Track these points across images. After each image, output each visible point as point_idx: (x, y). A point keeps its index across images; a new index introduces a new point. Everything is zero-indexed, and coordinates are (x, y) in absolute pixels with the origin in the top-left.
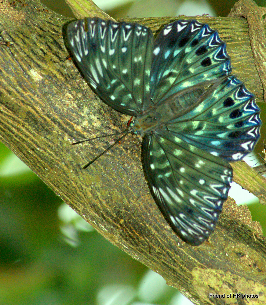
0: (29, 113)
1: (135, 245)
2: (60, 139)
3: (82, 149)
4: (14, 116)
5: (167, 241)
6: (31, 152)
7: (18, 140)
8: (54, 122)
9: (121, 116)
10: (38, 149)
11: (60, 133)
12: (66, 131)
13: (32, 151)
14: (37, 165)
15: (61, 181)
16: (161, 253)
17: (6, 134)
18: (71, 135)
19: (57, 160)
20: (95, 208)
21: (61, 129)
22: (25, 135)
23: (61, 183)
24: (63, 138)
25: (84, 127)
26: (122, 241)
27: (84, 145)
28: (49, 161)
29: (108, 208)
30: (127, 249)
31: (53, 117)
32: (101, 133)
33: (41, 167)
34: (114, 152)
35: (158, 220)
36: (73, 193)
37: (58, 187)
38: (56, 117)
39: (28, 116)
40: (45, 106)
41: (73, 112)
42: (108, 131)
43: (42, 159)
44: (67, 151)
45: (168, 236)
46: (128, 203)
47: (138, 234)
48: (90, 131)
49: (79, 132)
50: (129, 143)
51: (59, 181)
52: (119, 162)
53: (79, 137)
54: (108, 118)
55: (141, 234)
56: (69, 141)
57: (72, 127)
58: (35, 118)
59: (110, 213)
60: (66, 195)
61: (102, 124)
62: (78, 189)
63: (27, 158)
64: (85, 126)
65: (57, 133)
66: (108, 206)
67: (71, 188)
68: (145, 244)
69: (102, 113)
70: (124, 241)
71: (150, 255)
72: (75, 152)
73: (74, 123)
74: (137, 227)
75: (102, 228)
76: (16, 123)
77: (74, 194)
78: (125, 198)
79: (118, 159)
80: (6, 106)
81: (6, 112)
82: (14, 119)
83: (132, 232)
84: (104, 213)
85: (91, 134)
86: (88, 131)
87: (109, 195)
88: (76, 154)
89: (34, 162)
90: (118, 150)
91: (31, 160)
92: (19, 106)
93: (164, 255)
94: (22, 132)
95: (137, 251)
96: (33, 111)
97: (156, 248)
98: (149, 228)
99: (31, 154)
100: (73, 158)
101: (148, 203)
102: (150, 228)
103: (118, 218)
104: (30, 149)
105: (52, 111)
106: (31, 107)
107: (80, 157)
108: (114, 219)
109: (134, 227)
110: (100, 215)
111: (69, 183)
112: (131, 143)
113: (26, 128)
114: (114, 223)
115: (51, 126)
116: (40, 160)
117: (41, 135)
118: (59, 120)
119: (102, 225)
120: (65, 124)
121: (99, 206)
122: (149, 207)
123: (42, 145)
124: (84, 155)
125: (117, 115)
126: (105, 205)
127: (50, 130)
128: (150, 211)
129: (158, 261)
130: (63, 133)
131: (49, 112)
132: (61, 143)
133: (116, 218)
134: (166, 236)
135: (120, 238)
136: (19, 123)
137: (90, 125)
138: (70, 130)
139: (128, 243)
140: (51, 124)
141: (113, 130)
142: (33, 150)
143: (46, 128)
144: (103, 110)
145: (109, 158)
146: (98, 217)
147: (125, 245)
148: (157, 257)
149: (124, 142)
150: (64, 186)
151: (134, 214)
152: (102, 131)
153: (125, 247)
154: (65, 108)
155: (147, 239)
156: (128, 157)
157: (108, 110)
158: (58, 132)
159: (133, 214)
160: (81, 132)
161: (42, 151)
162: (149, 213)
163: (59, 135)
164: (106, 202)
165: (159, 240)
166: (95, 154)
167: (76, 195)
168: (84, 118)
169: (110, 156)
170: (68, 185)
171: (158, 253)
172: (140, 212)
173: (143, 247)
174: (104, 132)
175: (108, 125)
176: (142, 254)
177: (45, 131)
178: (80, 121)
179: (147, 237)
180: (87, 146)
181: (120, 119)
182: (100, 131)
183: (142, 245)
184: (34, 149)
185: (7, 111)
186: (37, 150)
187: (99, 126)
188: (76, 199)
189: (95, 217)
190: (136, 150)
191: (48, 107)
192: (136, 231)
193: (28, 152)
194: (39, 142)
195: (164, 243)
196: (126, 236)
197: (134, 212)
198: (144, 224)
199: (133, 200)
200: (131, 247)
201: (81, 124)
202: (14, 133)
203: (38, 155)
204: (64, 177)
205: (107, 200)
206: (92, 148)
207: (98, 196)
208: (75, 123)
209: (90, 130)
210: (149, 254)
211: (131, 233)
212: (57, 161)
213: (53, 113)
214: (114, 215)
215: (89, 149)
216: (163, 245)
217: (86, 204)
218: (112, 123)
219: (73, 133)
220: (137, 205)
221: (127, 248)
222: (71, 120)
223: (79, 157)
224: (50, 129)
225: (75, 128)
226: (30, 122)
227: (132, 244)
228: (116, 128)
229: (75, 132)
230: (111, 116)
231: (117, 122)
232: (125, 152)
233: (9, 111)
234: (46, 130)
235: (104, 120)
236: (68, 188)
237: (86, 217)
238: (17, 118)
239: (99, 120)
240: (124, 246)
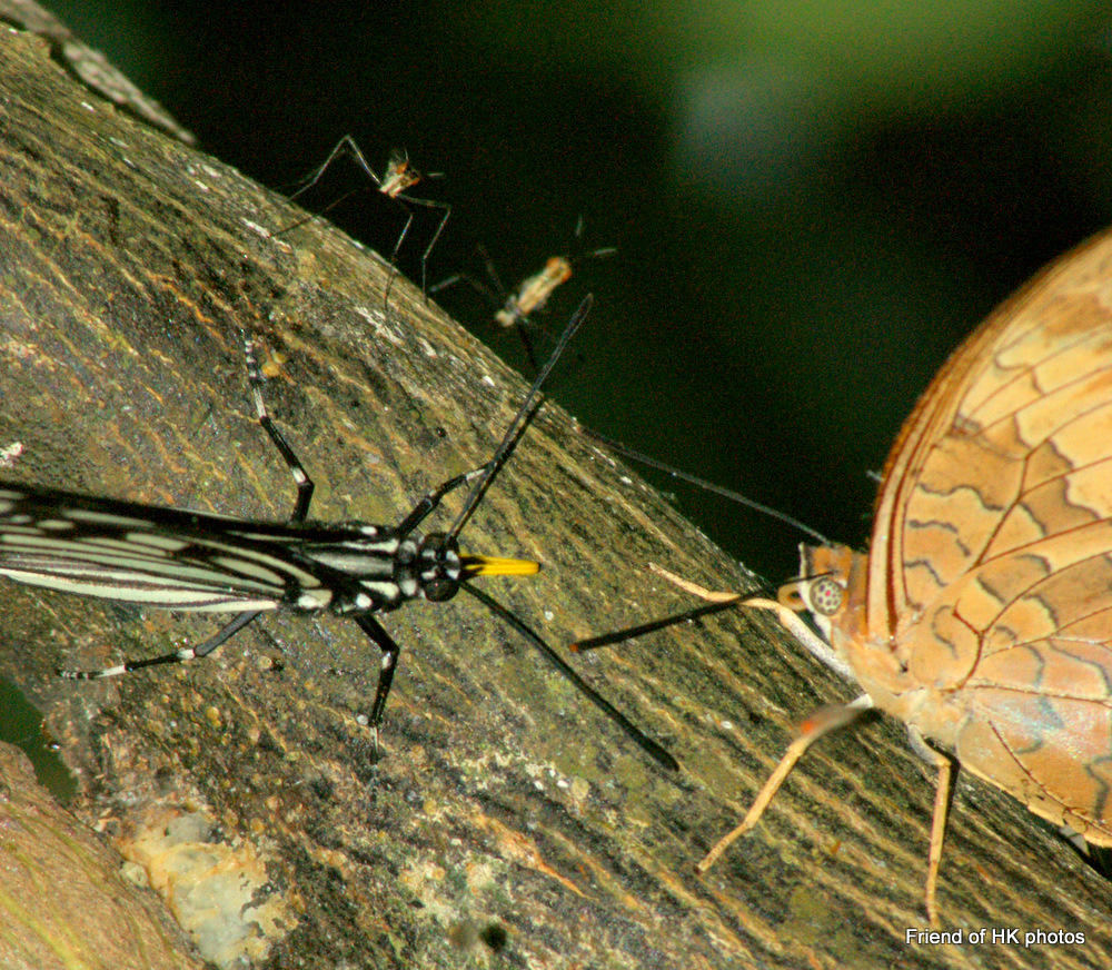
0: (776, 919)
1: (200, 240)
2: (610, 784)
3: (496, 740)
4: (854, 894)
5: (17, 276)
6: (766, 706)
7: (836, 766)
8: (643, 874)
9: (306, 919)
10: (728, 725)
11: (611, 816)
12: (577, 829)
13: (764, 712)
14: (739, 637)
15: (607, 559)
16: (49, 212)
17: (905, 794)
18: (555, 807)
19: (627, 673)
20: (420, 428)
21: (606, 839)
22: (794, 794)
23: (607, 551)
24: (595, 790)
25: (489, 857)
26: (274, 260)
27: (484, 761)
28: (668, 664)
29: (347, 430)
30: (250, 216)
31: (645, 899)
32: (398, 829)
33: (718, 631)
34: (330, 728)
35: (74, 381)
36: (539, 500)
37: (625, 527)
38: (631, 902)
39: (778, 901)
40: (693, 957)
41: (542, 930)
42: (364, 841)
43: (710, 670)
44: (573, 722)
45: (18, 302)
46: (243, 465)
47: (181, 304)
48: (452, 834)
49: (509, 825)
50: (257, 780)
51: (614, 557)
52: (304, 677)
53: (509, 798)
54: (366, 906)
55: (164, 304)
56: (562, 775)
57: (550, 853)
58: (742, 888)
59: (340, 405)
60: (583, 487)
61: (397, 875)
62: (515, 521)
63: (795, 674)
64: (484, 861)
65: (629, 819)
66: (349, 441)
67: (549, 528)
68: (140, 253)
69: (398, 934)
70: (264, 262)
71: (114, 194)
72: (531, 721)
73: (541, 876)
74: (189, 342)
75: (388, 324)
76: (846, 859)
77: (538, 493)
78: (258, 487)
79: (304, 695)
80: (897, 946)
81: (896, 912)
82: (857, 877)
83: (214, 311)
84: (374, 400)
85: (452, 821)
86: (464, 833)
87: (348, 498)
88: (523, 710)
89: (751, 652)
90: (311, 738)
91: (768, 662)
92: (828, 950)
93: (34, 198)
94: (815, 814)
95: (188, 212)
96: (752, 926)
97: (79, 234)
98: (121, 338)
99: (770, 698)
100: (543, 688)
101: (133, 469)
102: (118, 341)
103: (291, 382)
104: (771, 722)
105: (651, 934)
106: (762, 950)
107: (502, 693)
108: (317, 373)
109: (205, 337)
110: (393, 391)
111: (561, 552)
112: (248, 782)
113: (792, 835)
114: (318, 357)
115: (660, 853)
116: (721, 664)
117: (712, 800)
118: (615, 886)
119: (385, 340)
120: (587, 868)
121: (399, 441)
122: (129, 448)
123: (707, 746)
124: (484, 705)
125: (323, 925)
126: (364, 445)
127: (666, 831)
128: (122, 430)
129: (68, 166)
130: (596, 815)
131: (672, 927)
132: (604, 764)
133: (306, 381)
134: (27, 300)
135: (285, 273)
136: (831, 862)
137: (457, 867)
138: (558, 837)
139: (241, 249)
140: (659, 862)
141: (338, 845)
142: (756, 719)
143: (683, 839)
144: (393, 950)
145: (355, 694)
146: (403, 380)
147: (261, 239)
148: (73, 186)
149: (279, 782)
150: (592, 533)
151: (205, 408)
152: (394, 840)
153: (258, 228)
154: (586, 953)
155: (130, 279)
156: (258, 704)
157: (371, 950)
158: (622, 824)
159: (212, 408)
160: (503, 829)
161: (709, 718)
162: (124, 418)
163: (616, 807)
164: (360, 462)
165: (63, 279)
166: (429, 715)
167: (523, 491)
168: (490, 905)
169: (345, 707)
170: (566, 542)
171: (67, 210)
172: (174, 420)
173: (151, 238)
174: (384, 835)
175: (365, 872)
176: (158, 196)
177: (688, 821)
178: (508, 885)
179: (131, 289)
180: (469, 753)
181: (308, 903)
182: (403, 837)
183: (160, 245)
184: (749, 724)
185: (891, 920)
186: (735, 719)
187: (409, 861)
188: (527, 469)
189: (427, 375)
190: (218, 743)
191: (678, 951)
192: (192, 317)
193: (783, 704)
194: (722, 765)
195: (36, 262)
196: (247, 288)
197: (206, 416)
198: (152, 362)
199: (215, 482)
200: (226, 228)
201: (502, 867)
202: (861, 802)
203: (729, 692)
204: (589, 583)
205: (356, 471)
206: (443, 746)
207: (407, 489)
208: (533, 873)
209: (457, 842)
210: (121, 199)
211: (219, 303)
212: (627, 665)
213: (649, 920)
214: (315, 395)
215: (458, 737)
216: (39, 255)
217: (473, 447)
218: (346, 883)
219: (544, 822)
220: (193, 456)
221: (250, 224)
222: (557, 888)
223: (511, 695)
224: (665, 837)
225: (531, 845)
226: (767, 869)
227: (218, 248)
228: (325, 855)
229: (532, 826)
230: (352, 921)
231: (320, 891)
232: (273, 732)
233: (882, 922)
234: (684, 829)
235: (386, 894)
236: (568, 523)
237: (480, 376)
238: (838, 887)
239: (410, 895)
240: (264, 232)
